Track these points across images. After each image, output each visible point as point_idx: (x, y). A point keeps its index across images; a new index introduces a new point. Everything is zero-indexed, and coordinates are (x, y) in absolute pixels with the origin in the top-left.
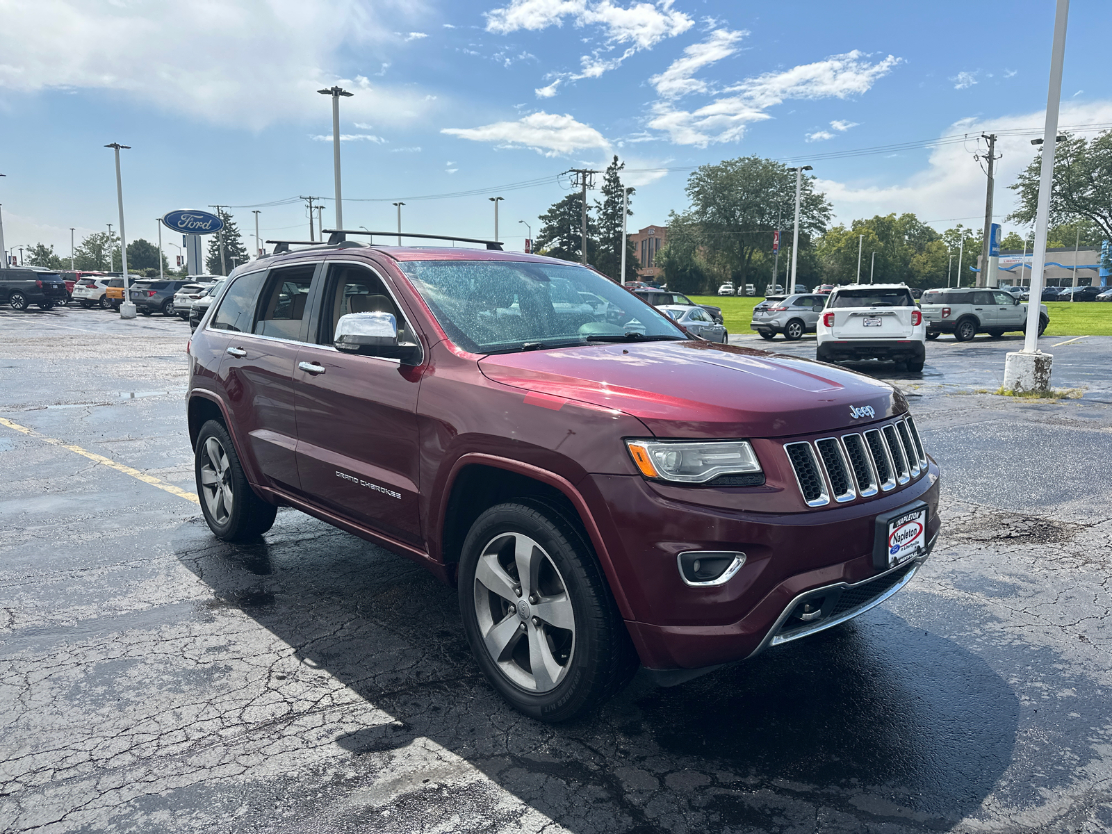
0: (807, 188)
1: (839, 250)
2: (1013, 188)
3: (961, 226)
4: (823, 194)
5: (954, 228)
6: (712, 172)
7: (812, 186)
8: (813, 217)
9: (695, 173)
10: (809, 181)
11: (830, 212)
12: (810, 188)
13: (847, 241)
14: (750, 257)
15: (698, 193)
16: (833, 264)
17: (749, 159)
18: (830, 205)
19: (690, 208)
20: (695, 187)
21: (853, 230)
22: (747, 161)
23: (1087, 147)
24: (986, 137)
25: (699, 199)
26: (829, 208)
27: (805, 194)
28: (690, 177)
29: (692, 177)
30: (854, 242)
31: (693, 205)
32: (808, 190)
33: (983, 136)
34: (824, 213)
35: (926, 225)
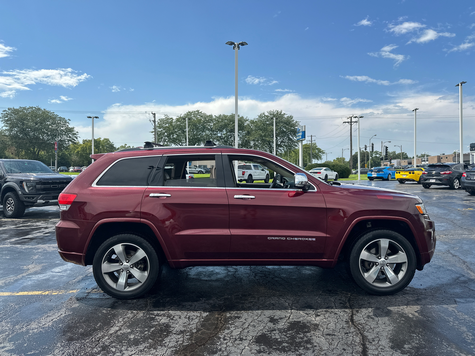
0: (66, 124)
1: (78, 152)
2: (151, 132)
3: (126, 145)
4: (74, 128)
5: (124, 145)
6: (15, 112)
7: (69, 124)
8: (70, 137)
9: (6, 111)
10: (67, 121)
11: (78, 135)
12: (67, 124)
13: (81, 148)
14: (38, 153)
15: (7, 121)
16: (76, 158)
17: (35, 108)
18: (77, 132)
19: (2, 127)
20: (6, 118)
21: (83, 144)
22: (34, 109)
23: (174, 121)
24: (153, 114)
25: (7, 124)
26: (77, 133)
27: (66, 127)
28: (2, 113)
29: (4, 113)
30: (84, 149)
31: (4, 126)
32: (66, 125)
33: (152, 113)
34: (74, 136)
35: (113, 143)
